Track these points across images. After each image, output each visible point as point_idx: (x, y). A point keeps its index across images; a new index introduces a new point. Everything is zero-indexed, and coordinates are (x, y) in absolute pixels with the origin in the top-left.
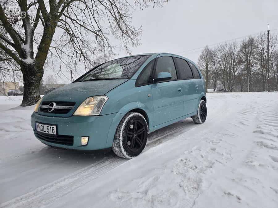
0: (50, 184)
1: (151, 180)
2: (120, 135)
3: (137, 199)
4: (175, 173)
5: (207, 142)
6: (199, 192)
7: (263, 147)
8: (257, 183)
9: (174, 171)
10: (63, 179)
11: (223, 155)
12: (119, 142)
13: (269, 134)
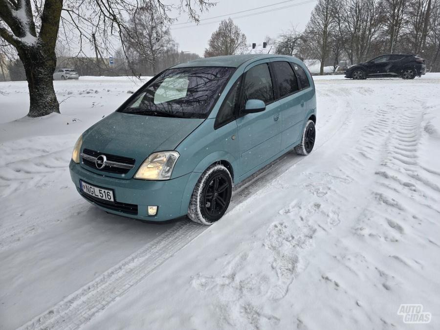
0: (117, 266)
1: (237, 258)
2: (196, 199)
3: (223, 285)
4: (267, 248)
5: (310, 191)
6: (293, 276)
7: (382, 203)
8: (362, 261)
9: (266, 245)
10: (130, 258)
11: (328, 216)
12: (196, 209)
13: (395, 179)
